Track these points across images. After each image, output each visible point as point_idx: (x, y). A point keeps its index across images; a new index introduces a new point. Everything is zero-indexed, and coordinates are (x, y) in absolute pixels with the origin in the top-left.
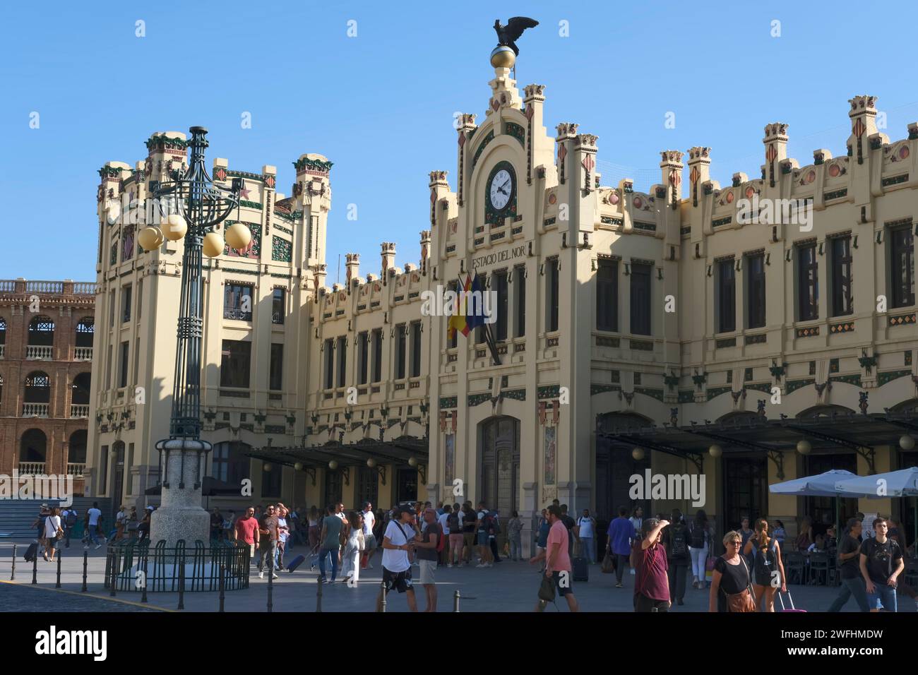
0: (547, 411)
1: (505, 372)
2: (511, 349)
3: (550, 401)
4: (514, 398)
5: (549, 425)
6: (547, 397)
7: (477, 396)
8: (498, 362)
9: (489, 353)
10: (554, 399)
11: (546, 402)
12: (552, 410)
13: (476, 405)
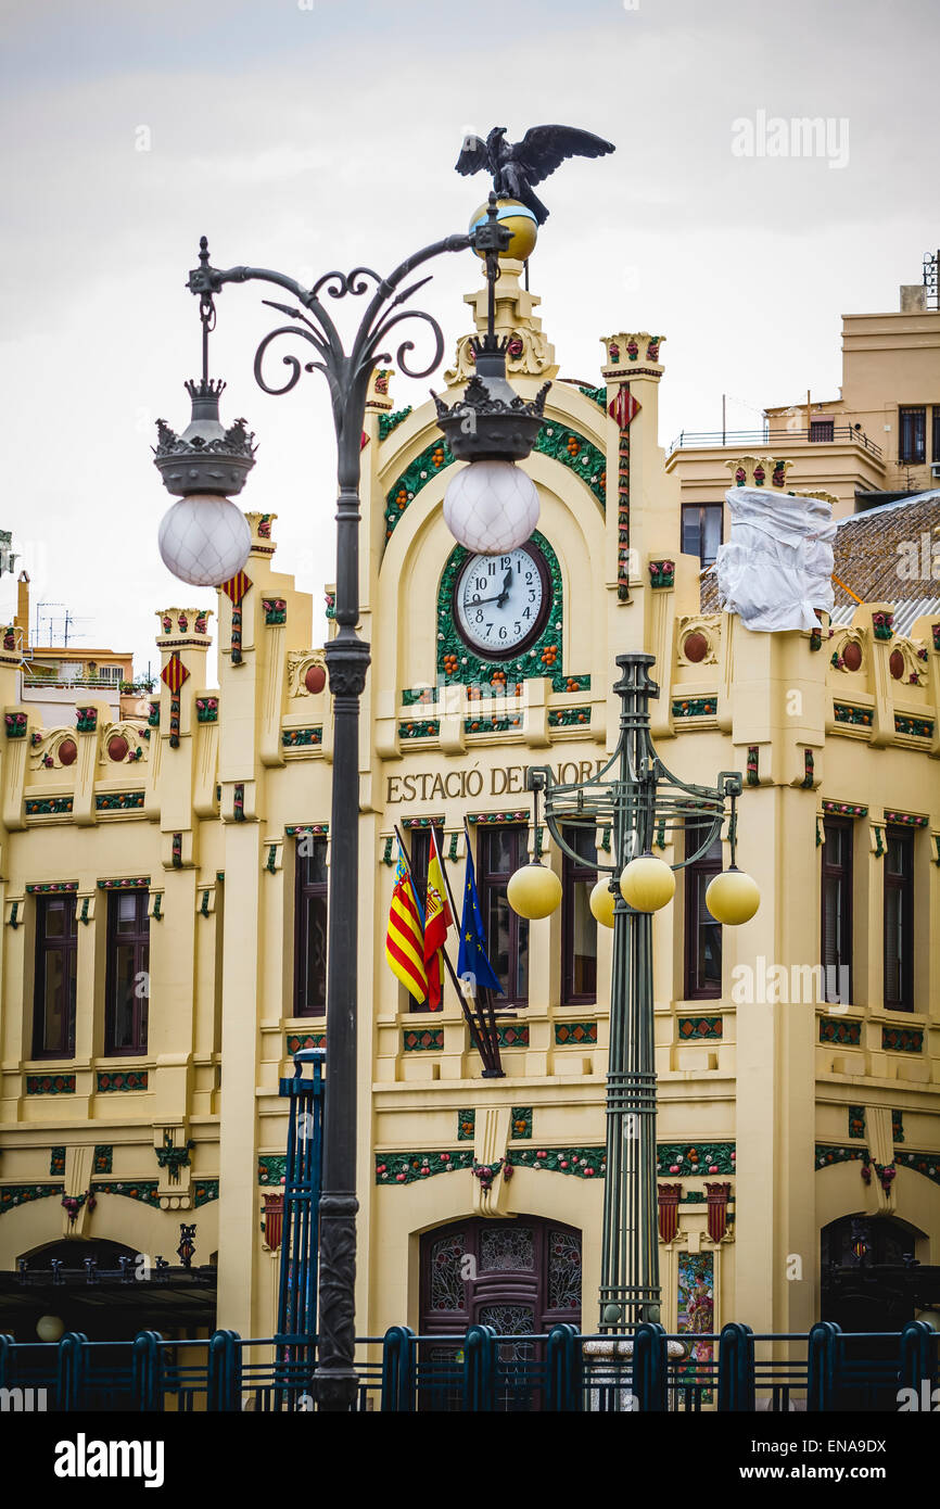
0: (683, 1208)
1: (522, 1099)
2: (541, 1036)
3: (694, 1184)
4: (556, 1168)
5: (693, 1246)
6: (684, 1171)
7: (414, 1158)
8: (494, 1069)
9: (455, 1040)
10: (712, 1180)
11: (679, 1188)
12: (703, 1208)
13: (405, 1181)
